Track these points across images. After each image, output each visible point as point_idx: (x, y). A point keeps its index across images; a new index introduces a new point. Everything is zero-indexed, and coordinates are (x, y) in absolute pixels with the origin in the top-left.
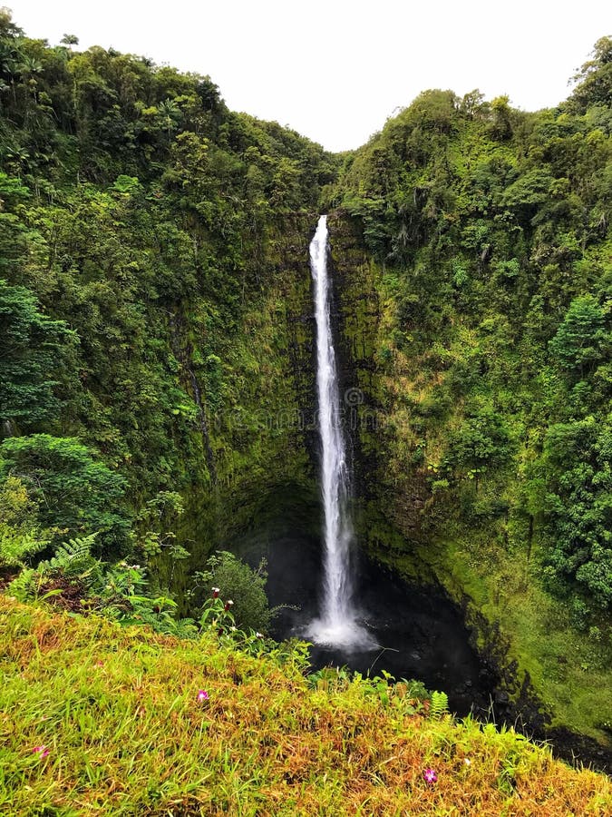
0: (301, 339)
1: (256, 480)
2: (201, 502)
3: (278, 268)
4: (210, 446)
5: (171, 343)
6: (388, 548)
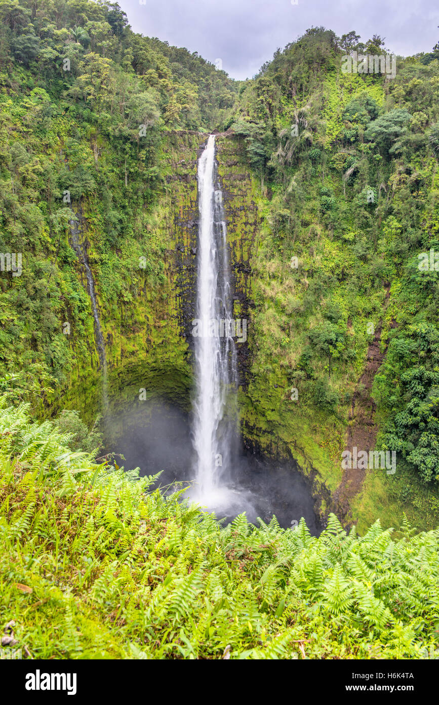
0: (186, 241)
1: (140, 363)
2: (90, 379)
3: (169, 180)
4: (100, 331)
5: (70, 240)
6: (253, 428)
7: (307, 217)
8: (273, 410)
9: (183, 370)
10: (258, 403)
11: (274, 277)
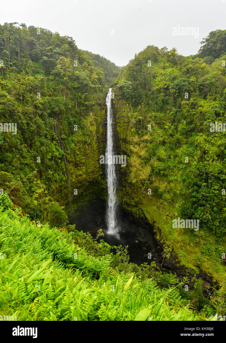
0: (101, 131)
1: (83, 180)
2: (63, 186)
6: (129, 205)
7: (149, 119)
8: (137, 197)
9: (101, 182)
10: (131, 195)
11: (136, 144)
